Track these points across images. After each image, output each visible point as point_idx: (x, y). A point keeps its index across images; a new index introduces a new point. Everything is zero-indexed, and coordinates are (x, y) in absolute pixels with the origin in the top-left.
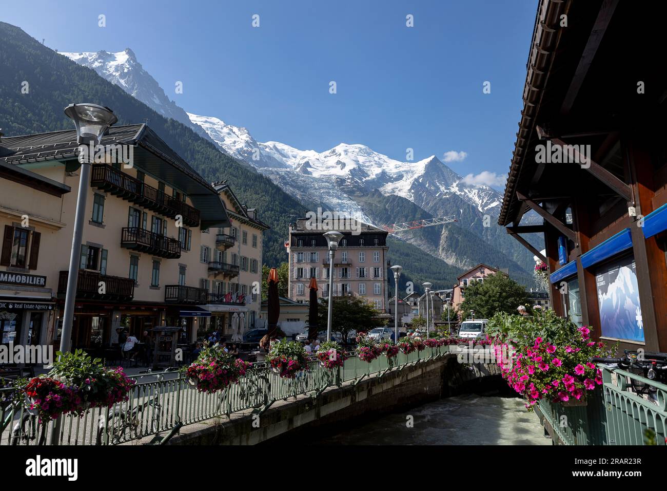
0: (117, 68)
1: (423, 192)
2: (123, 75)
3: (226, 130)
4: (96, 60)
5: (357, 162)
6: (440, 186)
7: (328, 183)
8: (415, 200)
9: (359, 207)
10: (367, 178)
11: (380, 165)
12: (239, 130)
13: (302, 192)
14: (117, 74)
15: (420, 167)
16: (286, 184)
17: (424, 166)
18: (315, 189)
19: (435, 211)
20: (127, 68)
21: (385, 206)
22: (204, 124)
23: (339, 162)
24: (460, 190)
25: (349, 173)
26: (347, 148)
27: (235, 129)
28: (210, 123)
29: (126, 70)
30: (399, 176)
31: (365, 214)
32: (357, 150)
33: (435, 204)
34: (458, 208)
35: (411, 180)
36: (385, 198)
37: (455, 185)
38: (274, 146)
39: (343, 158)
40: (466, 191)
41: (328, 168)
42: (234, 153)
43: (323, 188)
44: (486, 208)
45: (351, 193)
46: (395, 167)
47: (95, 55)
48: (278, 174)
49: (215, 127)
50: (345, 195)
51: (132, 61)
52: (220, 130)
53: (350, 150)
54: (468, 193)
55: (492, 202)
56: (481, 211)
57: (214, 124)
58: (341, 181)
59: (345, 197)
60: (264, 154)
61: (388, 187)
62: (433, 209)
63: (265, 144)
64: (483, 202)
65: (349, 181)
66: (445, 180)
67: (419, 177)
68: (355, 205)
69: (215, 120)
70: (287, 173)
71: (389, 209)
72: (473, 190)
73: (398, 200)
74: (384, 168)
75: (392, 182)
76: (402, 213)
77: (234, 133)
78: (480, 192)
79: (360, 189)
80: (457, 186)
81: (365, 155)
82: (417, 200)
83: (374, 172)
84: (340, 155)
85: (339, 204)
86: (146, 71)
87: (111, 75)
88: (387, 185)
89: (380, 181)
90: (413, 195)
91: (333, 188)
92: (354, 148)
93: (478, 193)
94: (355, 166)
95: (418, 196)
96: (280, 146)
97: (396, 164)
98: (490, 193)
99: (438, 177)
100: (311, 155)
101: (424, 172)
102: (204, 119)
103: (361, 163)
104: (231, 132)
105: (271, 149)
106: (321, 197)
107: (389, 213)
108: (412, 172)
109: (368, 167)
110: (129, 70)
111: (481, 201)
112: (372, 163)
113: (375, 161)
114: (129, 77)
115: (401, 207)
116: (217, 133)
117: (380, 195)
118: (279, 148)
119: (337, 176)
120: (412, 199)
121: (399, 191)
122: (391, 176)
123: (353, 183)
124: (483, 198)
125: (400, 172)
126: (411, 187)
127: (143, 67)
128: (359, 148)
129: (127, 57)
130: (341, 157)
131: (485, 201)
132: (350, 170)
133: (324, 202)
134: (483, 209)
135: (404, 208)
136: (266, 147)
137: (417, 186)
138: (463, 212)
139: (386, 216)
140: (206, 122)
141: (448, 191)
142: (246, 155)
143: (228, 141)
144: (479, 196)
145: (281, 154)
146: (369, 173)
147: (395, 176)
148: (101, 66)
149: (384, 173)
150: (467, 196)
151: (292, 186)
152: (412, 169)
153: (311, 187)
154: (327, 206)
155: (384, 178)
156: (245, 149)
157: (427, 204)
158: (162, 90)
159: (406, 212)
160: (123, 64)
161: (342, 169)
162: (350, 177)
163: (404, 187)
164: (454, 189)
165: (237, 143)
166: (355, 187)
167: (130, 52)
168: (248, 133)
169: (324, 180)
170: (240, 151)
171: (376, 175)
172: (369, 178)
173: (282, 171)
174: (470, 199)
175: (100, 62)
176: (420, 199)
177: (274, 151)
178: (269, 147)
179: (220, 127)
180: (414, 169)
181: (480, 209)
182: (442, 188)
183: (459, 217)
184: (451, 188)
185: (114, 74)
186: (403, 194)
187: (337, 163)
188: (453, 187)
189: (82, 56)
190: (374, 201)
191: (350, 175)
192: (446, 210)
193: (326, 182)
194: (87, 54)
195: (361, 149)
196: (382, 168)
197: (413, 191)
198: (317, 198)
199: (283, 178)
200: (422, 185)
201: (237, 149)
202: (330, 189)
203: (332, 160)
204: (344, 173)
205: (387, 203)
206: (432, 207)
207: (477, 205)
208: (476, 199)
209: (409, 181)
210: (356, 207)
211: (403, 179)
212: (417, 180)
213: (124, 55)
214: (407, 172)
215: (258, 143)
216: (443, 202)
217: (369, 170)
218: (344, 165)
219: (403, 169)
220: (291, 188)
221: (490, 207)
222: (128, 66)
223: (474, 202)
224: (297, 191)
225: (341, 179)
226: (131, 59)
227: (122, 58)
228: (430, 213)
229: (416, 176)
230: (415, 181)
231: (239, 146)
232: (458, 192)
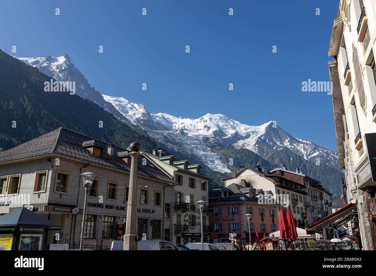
0: (57, 67)
1: (264, 146)
2: (61, 71)
3: (129, 106)
4: (45, 62)
5: (218, 126)
6: (277, 142)
7: (197, 140)
8: (259, 151)
9: (218, 157)
10: (225, 137)
11: (234, 128)
12: (139, 106)
13: (179, 147)
14: (58, 71)
15: (262, 129)
16: (168, 141)
17: (265, 128)
18: (188, 145)
19: (273, 159)
20: (64, 67)
21: (236, 156)
22: (115, 102)
23: (205, 126)
24: (291, 144)
25: (213, 133)
26: (211, 117)
27: (136, 105)
28: (119, 101)
29: (63, 68)
30: (248, 135)
31: (223, 162)
32: (218, 118)
33: (273, 155)
34: (289, 157)
35: (256, 138)
36: (236, 150)
37: (287, 141)
38: (163, 116)
39: (208, 123)
40: (295, 145)
41: (198, 130)
42: (134, 121)
43: (193, 144)
44: (309, 157)
45: (213, 147)
46: (244, 129)
47: (44, 59)
48: (162, 134)
49: (122, 104)
50: (208, 149)
51: (68, 62)
52: (125, 106)
53: (213, 118)
54: (297, 147)
55: (313, 153)
56: (306, 159)
57: (122, 102)
58: (206, 139)
59: (209, 150)
60: (155, 122)
61: (240, 143)
62: (271, 157)
63: (156, 115)
64: (307, 152)
65: (211, 139)
66: (280, 137)
67: (261, 136)
68: (216, 155)
69: (122, 99)
70: (169, 134)
71: (239, 158)
72: (300, 144)
73: (246, 152)
74: (237, 130)
75: (243, 139)
76: (248, 161)
77: (135, 107)
78: (305, 146)
79: (219, 145)
80: (288, 141)
81: (224, 121)
82: (260, 152)
83: (230, 132)
84: (206, 121)
85: (204, 155)
86: (76, 68)
87: (54, 71)
88: (239, 141)
89: (234, 139)
90: (257, 148)
91: (201, 144)
92: (217, 116)
93: (304, 146)
94: (217, 129)
95: (261, 149)
96: (166, 116)
97: (245, 127)
98: (313, 147)
99: (275, 135)
100: (187, 122)
101: (265, 132)
102: (115, 99)
103: (221, 126)
104: (133, 107)
105: (160, 118)
106: (192, 150)
107: (239, 161)
108: (257, 132)
109: (226, 129)
110: (65, 68)
111: (306, 152)
112: (229, 127)
113: (231, 125)
114: (65, 72)
115: (247, 156)
116: (124, 108)
117: (233, 148)
118: (166, 117)
119: (204, 135)
120: (256, 151)
121: (247, 145)
122: (242, 135)
123: (214, 141)
124: (307, 150)
125: (248, 132)
126: (256, 143)
127: (74, 66)
128: (220, 116)
129: (64, 59)
130: (207, 123)
131: (308, 152)
132: (213, 132)
133: (194, 153)
134: (307, 157)
135: (250, 157)
136: (157, 117)
137: (260, 142)
138: (293, 160)
139: (237, 163)
140: (116, 101)
141: (282, 145)
142: (142, 122)
143: (131, 113)
144: (305, 149)
145: (167, 121)
146: (227, 133)
147: (245, 135)
148: (48, 66)
149: (237, 133)
150: (296, 149)
151: (171, 143)
152: (257, 130)
153: (185, 143)
154: (196, 156)
155: (237, 137)
156: (142, 118)
157: (267, 154)
158: (87, 80)
159: (251, 160)
160: (62, 64)
161: (207, 131)
162: (213, 136)
163: (251, 143)
164: (287, 143)
165: (136, 115)
166: (216, 143)
167: (67, 57)
168: (145, 108)
169: (194, 138)
170: (138, 120)
171: (232, 135)
172: (227, 137)
173: (166, 133)
174: (298, 151)
175: (47, 63)
176: (262, 151)
177: (162, 119)
178: (159, 116)
179: (126, 104)
180: (259, 130)
181: (305, 158)
182: (278, 143)
183: (290, 163)
184: (284, 143)
185: (55, 70)
186: (250, 148)
187: (204, 127)
188: (286, 143)
189: (36, 60)
190: (229, 152)
191: (213, 135)
192: (281, 159)
193: (196, 140)
194: (39, 58)
195: (221, 118)
196: (236, 130)
197: (257, 145)
198: (189, 151)
199: (165, 137)
200: (264, 141)
201: (136, 118)
202: (198, 145)
203: (201, 125)
204: (209, 133)
205: (238, 154)
206: (270, 157)
207: (303, 155)
208: (302, 150)
209: (254, 139)
210: (216, 156)
211: (251, 137)
212: (260, 138)
213: (62, 58)
214: (253, 132)
215: (151, 114)
216: (278, 153)
217: (226, 132)
218: (209, 128)
219: (250, 131)
220: (171, 144)
221: (312, 156)
222: (65, 66)
223: (301, 153)
224: (175, 146)
225: (206, 137)
226: (67, 61)
227: (61, 60)
228: (269, 161)
229: (259, 135)
230: (259, 138)
231: (137, 116)
232: (289, 145)
